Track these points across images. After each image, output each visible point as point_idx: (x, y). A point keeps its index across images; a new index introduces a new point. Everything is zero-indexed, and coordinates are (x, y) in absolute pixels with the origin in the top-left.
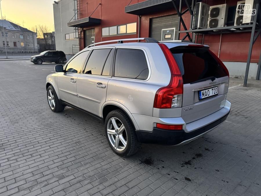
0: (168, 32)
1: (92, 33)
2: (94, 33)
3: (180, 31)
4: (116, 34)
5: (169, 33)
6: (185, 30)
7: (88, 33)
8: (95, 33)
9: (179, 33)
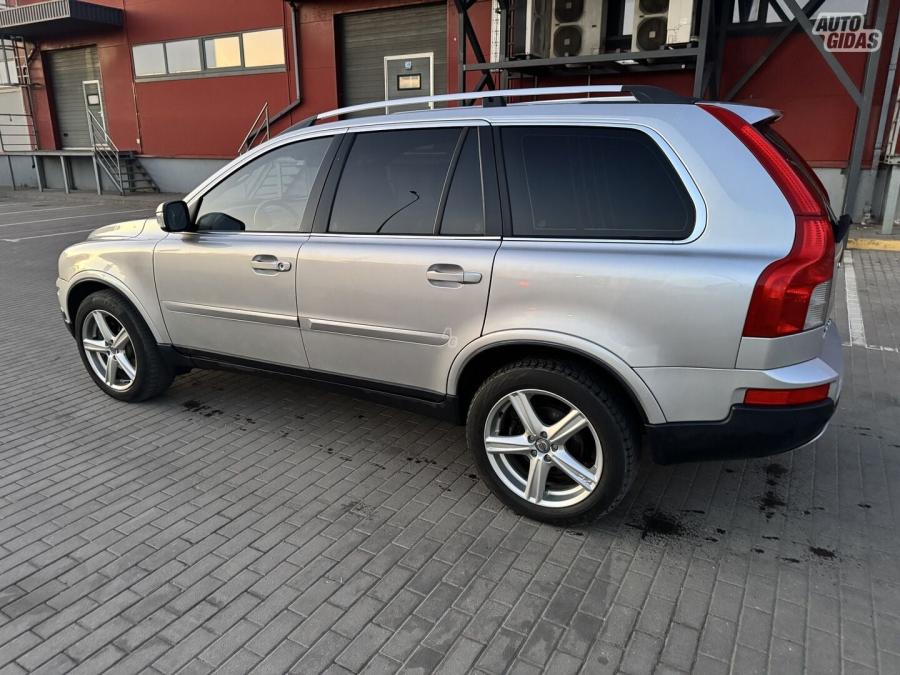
0: (408, 65)
1: (85, 64)
2: (93, 63)
3: (464, 63)
4: (198, 68)
5: (413, 72)
6: (480, 62)
7: (63, 64)
8: (99, 65)
9: (464, 72)
